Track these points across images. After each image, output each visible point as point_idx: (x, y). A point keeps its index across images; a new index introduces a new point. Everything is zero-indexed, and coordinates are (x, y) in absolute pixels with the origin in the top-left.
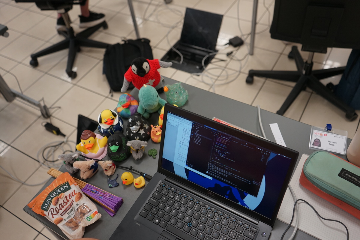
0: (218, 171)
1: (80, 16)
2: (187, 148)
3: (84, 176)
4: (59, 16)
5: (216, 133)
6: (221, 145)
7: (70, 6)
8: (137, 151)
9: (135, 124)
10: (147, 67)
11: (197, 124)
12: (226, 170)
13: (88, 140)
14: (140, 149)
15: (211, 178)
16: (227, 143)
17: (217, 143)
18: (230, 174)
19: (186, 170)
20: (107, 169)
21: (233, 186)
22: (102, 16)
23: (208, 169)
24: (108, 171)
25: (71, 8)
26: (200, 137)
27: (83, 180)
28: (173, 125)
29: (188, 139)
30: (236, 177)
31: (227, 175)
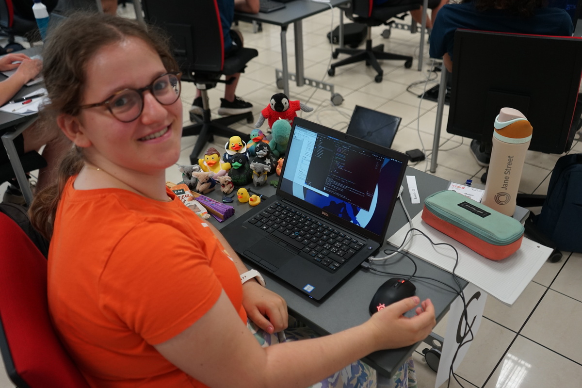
0: (335, 185)
1: (222, 99)
2: (309, 163)
3: (199, 187)
4: (198, 96)
5: (337, 144)
6: (341, 155)
7: (213, 84)
8: (259, 174)
9: (262, 149)
10: (286, 103)
11: (321, 135)
12: (342, 183)
13: (212, 156)
14: (262, 172)
15: (327, 195)
16: (346, 152)
17: (338, 154)
18: (347, 187)
19: (305, 189)
20: (224, 183)
21: (347, 201)
22: (249, 105)
23: (326, 185)
24: (226, 187)
25: (215, 86)
26: (323, 149)
27: (198, 192)
28: (299, 139)
29: (311, 153)
30: (352, 190)
31: (343, 189)
